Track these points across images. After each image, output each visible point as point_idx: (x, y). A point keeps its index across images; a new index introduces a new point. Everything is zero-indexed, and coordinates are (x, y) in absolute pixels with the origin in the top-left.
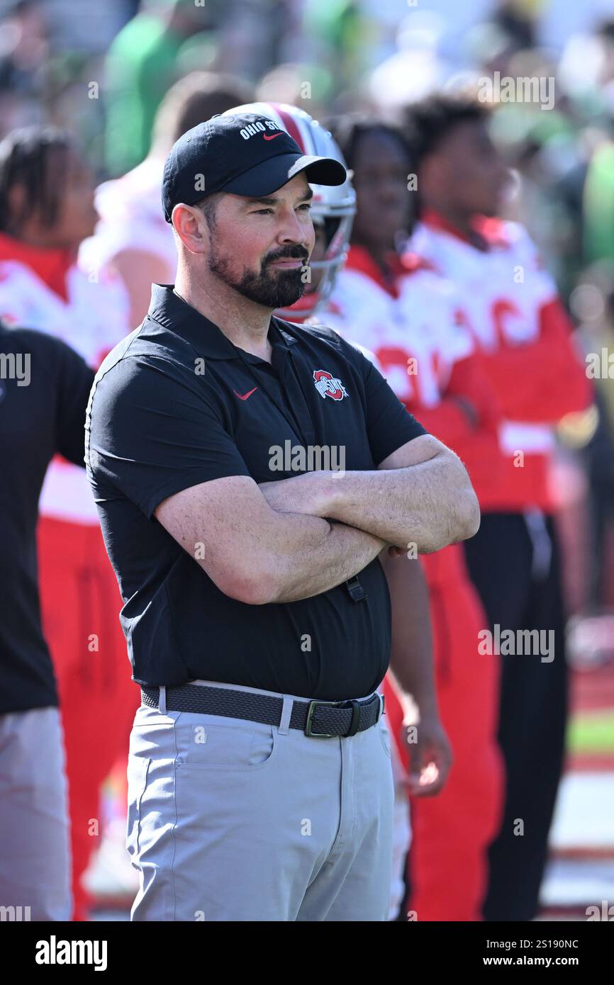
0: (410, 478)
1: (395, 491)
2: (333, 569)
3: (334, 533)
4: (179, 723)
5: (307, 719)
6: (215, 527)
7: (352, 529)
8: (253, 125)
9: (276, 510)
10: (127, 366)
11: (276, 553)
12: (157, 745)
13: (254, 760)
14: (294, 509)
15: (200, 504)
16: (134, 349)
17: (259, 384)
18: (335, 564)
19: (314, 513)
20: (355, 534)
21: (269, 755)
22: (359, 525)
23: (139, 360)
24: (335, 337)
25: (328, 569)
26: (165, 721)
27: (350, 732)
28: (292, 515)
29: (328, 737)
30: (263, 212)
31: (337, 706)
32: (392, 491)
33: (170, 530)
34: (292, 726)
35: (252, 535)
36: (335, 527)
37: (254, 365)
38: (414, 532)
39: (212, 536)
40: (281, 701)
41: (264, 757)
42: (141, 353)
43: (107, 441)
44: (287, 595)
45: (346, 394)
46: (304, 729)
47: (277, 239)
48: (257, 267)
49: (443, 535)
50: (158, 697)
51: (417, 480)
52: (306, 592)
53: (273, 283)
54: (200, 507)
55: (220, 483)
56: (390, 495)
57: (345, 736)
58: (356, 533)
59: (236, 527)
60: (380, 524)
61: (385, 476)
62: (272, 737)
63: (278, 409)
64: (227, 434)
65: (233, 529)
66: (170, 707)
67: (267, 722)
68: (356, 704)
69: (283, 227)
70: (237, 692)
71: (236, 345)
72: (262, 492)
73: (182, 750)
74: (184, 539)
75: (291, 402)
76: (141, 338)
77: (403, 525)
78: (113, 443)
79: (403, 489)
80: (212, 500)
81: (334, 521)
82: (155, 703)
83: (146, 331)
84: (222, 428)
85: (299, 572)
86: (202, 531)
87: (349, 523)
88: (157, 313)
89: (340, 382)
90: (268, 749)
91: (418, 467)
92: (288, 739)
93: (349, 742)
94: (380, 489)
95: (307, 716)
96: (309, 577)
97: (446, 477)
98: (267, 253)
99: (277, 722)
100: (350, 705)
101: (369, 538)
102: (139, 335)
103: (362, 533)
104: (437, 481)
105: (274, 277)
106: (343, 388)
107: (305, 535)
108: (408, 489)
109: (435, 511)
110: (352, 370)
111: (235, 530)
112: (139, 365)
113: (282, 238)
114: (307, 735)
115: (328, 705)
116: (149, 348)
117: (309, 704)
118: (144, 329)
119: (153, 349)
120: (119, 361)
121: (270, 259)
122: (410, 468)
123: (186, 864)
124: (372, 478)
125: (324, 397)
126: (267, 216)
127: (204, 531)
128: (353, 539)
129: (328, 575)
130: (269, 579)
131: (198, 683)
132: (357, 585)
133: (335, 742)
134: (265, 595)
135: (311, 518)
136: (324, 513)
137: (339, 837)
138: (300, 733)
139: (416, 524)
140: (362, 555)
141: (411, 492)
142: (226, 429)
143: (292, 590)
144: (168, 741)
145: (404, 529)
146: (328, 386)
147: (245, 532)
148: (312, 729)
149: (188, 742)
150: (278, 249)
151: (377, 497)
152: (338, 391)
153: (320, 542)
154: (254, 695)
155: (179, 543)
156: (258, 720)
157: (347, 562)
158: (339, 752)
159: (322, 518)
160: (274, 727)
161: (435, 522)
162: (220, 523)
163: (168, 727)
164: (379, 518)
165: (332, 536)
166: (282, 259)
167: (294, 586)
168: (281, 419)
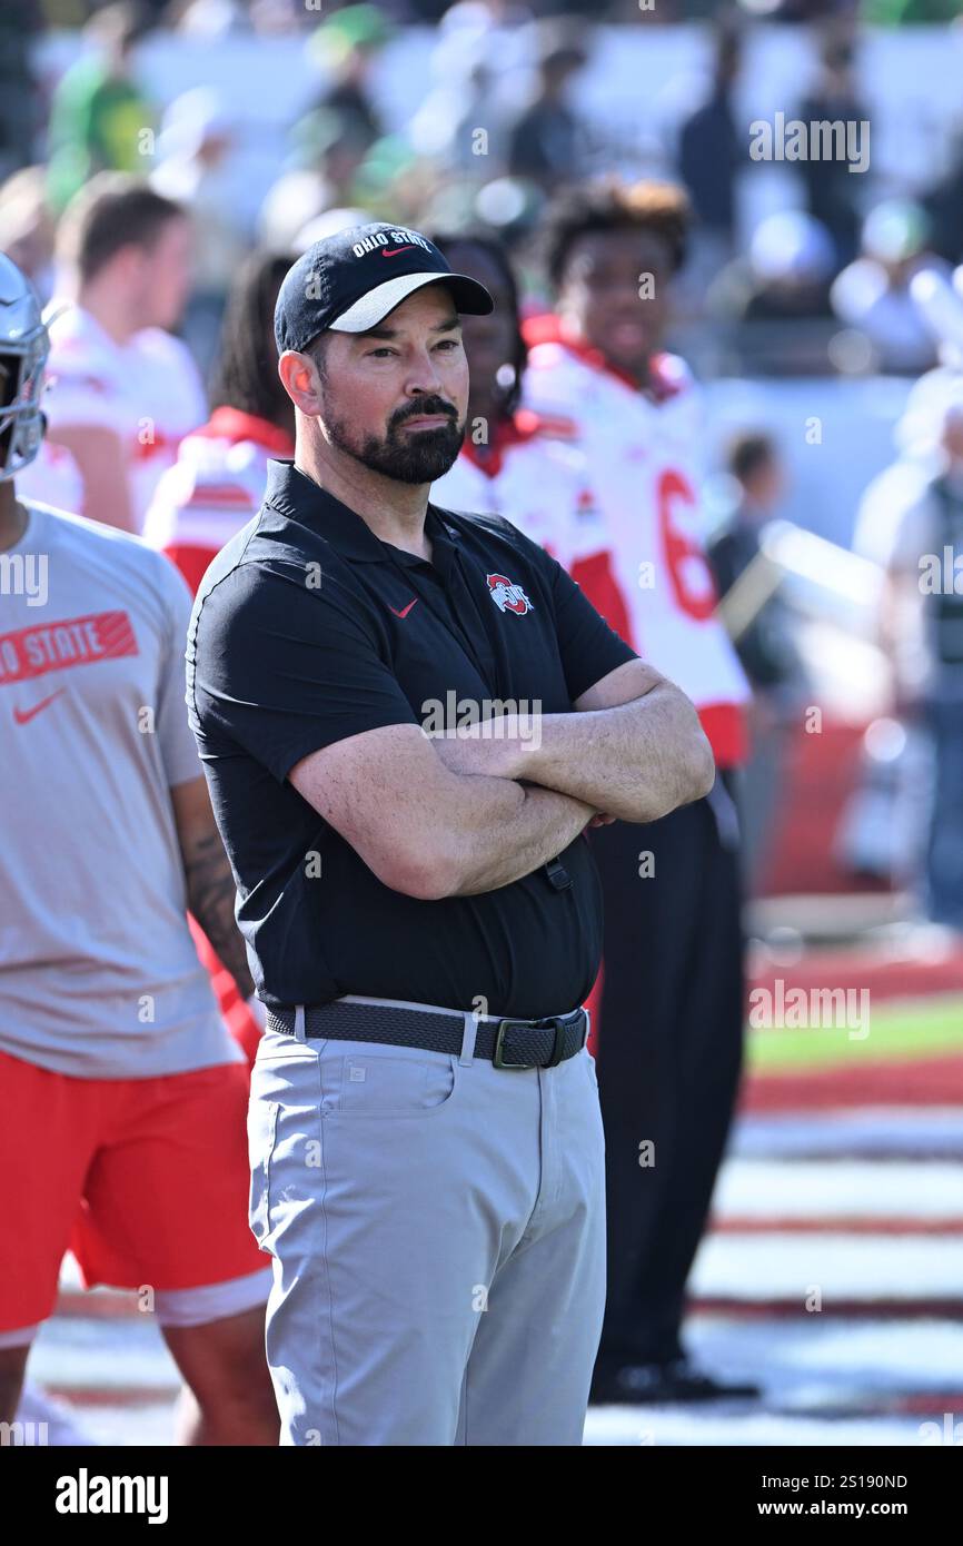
0: (626, 721)
1: (611, 741)
2: (529, 850)
3: (530, 800)
4: (325, 1055)
5: (495, 1045)
6: (375, 797)
7: (552, 793)
8: (372, 238)
9: (453, 771)
10: (246, 575)
11: (456, 831)
12: (291, 1085)
13: (430, 1102)
14: (479, 770)
15: (352, 764)
16: (254, 551)
17: (419, 594)
18: (534, 842)
19: (505, 774)
20: (557, 801)
21: (448, 1095)
22: (562, 787)
23: (262, 567)
24: (509, 529)
25: (523, 850)
26: (302, 1052)
27: (552, 1061)
28: (476, 777)
29: (524, 1069)
30: (381, 353)
31: (536, 1026)
32: (605, 739)
33: (311, 799)
34: (477, 1054)
35: (424, 807)
36: (530, 793)
37: (410, 568)
38: (633, 795)
39: (369, 808)
40: (462, 1021)
41: (441, 1098)
42: (264, 557)
43: (221, 678)
44: (469, 888)
45: (530, 607)
46: (492, 1058)
47: (404, 390)
48: (381, 430)
49: (671, 797)
50: (294, 1020)
51: (636, 723)
52: (494, 882)
53: (404, 451)
54: (353, 768)
55: (378, 736)
56: (602, 746)
57: (546, 1066)
58: (557, 799)
59: (403, 795)
60: (591, 786)
61: (595, 719)
62: (451, 1070)
63: (446, 626)
64: (384, 667)
65: (399, 798)
66: (311, 1032)
67: (445, 1051)
68: (559, 1023)
69: (409, 373)
70: (403, 1010)
71: (382, 539)
72: (435, 746)
73: (329, 1092)
74: (330, 812)
75: (460, 615)
76: (261, 535)
77: (621, 786)
78: (228, 681)
79: (620, 736)
80: (368, 760)
81: (529, 784)
82: (289, 1028)
83: (267, 524)
84: (377, 659)
85: (488, 855)
86: (355, 801)
87: (549, 785)
88: (279, 499)
89: (521, 590)
90: (447, 1087)
91: (635, 705)
92: (473, 1071)
93: (551, 1075)
94: (590, 738)
95: (496, 1041)
96: (499, 862)
97: (671, 718)
98: (394, 410)
99: (456, 1050)
100: (551, 1024)
101: (574, 806)
102: (258, 531)
103: (566, 799)
104: (661, 723)
105: (406, 444)
106: (527, 598)
107: (495, 807)
108: (626, 735)
109: (660, 765)
110: (537, 574)
111: (402, 799)
112: (263, 573)
113: (410, 387)
114: (495, 1066)
115: (524, 1025)
116: (274, 549)
117: (499, 1025)
118: (262, 522)
119: (279, 551)
120: (235, 569)
121: (397, 419)
122: (624, 706)
123: (343, 1249)
124: (579, 723)
125: (504, 610)
126: (388, 360)
127: (358, 801)
128: (553, 808)
129: (523, 858)
130: (448, 865)
131: (350, 999)
132: (559, 868)
133: (532, 1074)
134: (442, 886)
135: (502, 782)
136: (516, 774)
137: (539, 1205)
138: (486, 1064)
139: (636, 784)
140: (564, 828)
141: (629, 739)
142: (383, 659)
143: (477, 878)
144: (309, 1079)
145: (620, 792)
146: (507, 595)
147: (415, 802)
148: (503, 1057)
149: (340, 1080)
150: (407, 404)
151: (585, 750)
152: (520, 602)
153: (513, 814)
154: (425, 1014)
155: (324, 816)
156: (431, 1048)
157: (547, 840)
158: (537, 1089)
159: (514, 780)
160: (453, 1057)
161: (660, 780)
162: (381, 790)
163: (310, 1060)
164: (589, 778)
165: (528, 806)
166: (414, 417)
167: (479, 875)
168: (451, 639)
